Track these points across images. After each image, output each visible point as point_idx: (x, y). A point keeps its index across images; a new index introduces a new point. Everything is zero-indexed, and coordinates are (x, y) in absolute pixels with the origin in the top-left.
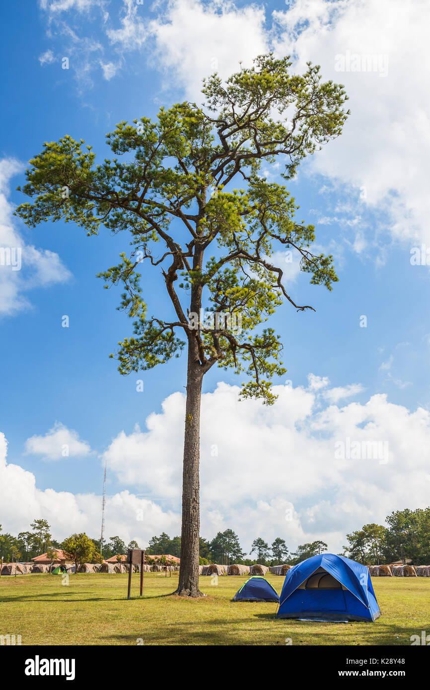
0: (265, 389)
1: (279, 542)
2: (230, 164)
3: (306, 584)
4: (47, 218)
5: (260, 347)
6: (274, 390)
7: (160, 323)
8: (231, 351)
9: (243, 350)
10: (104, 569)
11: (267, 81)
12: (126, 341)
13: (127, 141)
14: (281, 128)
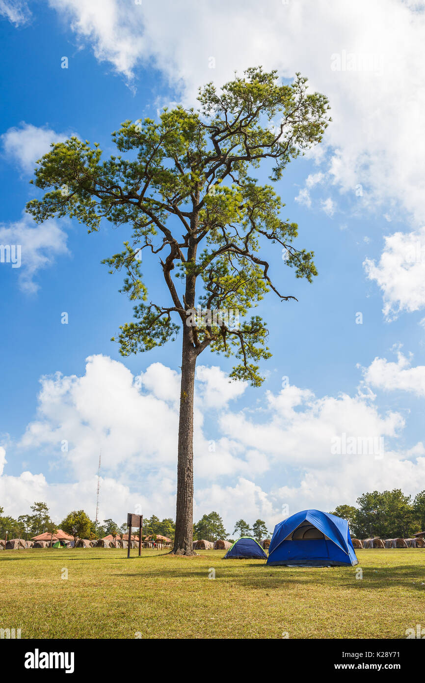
0: (252, 372)
1: (259, 523)
2: (220, 168)
3: (293, 536)
4: (53, 214)
5: (248, 332)
6: (260, 374)
7: (158, 309)
8: (221, 336)
9: (233, 336)
10: (100, 544)
11: (258, 89)
12: (127, 326)
13: (131, 140)
14: (269, 134)
